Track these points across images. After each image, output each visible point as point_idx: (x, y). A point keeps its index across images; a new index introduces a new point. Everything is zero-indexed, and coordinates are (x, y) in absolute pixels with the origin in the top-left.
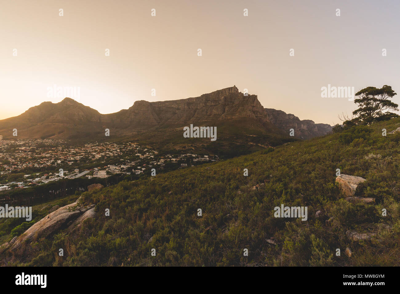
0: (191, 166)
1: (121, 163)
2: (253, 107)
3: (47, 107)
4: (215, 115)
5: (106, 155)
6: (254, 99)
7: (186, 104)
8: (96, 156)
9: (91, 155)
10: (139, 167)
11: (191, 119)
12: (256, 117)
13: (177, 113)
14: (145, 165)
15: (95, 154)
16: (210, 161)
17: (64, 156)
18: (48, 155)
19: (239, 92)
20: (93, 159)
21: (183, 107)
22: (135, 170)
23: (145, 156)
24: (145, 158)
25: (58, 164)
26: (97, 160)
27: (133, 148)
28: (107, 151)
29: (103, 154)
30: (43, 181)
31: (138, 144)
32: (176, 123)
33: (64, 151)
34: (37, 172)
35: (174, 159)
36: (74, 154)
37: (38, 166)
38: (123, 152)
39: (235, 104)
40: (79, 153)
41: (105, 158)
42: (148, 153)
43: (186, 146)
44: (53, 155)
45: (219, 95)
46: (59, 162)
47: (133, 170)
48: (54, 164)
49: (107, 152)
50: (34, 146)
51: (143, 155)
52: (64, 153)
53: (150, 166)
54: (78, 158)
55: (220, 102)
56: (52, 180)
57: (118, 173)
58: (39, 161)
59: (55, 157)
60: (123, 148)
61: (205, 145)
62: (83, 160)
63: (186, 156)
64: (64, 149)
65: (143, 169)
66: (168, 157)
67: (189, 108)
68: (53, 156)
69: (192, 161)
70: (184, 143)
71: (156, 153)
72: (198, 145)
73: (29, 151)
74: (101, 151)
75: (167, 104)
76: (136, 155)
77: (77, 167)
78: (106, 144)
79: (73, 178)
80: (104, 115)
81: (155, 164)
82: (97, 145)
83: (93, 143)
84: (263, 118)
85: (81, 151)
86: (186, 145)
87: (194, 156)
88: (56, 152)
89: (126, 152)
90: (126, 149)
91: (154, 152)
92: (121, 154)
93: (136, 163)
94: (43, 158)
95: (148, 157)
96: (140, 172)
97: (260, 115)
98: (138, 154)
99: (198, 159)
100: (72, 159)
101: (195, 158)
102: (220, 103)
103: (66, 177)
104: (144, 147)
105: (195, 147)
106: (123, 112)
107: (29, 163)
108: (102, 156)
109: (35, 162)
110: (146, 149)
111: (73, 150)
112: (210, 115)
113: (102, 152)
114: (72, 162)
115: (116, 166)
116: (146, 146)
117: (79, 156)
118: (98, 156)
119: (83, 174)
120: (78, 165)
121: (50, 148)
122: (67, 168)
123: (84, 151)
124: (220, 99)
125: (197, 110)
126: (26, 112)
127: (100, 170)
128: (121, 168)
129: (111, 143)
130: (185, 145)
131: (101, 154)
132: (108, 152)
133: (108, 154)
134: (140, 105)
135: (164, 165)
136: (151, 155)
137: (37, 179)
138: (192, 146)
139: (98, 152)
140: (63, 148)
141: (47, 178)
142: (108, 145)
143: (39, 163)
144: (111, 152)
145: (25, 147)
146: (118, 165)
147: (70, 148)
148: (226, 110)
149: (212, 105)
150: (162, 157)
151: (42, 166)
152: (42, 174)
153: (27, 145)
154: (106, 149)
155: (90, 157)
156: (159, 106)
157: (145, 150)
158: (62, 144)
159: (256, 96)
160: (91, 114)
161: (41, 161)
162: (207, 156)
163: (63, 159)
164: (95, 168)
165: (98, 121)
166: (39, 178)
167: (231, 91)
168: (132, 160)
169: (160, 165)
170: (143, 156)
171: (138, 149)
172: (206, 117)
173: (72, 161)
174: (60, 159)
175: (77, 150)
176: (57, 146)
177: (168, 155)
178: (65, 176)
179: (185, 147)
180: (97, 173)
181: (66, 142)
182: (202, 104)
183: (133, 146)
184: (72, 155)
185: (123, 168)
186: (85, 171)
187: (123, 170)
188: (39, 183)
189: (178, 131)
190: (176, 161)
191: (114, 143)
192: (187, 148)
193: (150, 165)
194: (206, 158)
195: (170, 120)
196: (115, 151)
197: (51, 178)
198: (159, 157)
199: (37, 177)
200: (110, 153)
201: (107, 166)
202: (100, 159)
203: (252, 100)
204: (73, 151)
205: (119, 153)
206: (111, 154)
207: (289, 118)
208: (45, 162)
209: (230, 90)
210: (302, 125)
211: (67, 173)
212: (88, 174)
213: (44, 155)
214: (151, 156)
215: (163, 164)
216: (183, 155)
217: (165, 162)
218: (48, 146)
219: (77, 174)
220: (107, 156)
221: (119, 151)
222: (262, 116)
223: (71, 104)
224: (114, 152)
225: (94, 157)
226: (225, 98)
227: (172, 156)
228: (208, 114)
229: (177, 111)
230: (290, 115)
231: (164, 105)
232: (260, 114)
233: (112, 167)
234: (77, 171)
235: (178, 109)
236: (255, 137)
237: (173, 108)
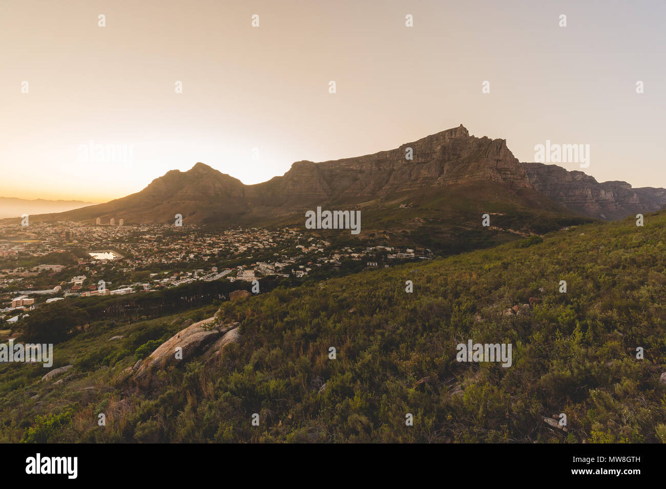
0: (384, 266)
1: (273, 260)
2: (498, 161)
3: (174, 177)
4: (425, 179)
5: (253, 247)
6: (499, 146)
7: (374, 163)
8: (239, 248)
9: (234, 246)
10: (301, 267)
11: (384, 188)
12: (504, 179)
13: (358, 179)
14: (310, 263)
15: (238, 245)
16: (416, 260)
17: (197, 248)
18: (177, 246)
19: (470, 135)
20: (236, 253)
21: (369, 168)
22: (295, 270)
23: (310, 249)
24: (310, 253)
25: (190, 260)
26: (241, 255)
27: (292, 236)
28: (254, 241)
29: (249, 245)
30: (172, 283)
31: (299, 229)
32: (359, 195)
33: (197, 241)
34: (166, 270)
35: (356, 255)
36: (210, 245)
37: (166, 262)
38: (278, 243)
39: (461, 159)
40: (217, 244)
41: (252, 252)
42: (314, 245)
43: (376, 233)
44: (183, 246)
45: (431, 144)
46: (192, 256)
47: (293, 271)
48: (186, 259)
49: (255, 243)
50: (160, 234)
51: (307, 247)
52: (197, 243)
53: (318, 265)
54: (216, 251)
55: (434, 156)
56: (184, 282)
57: (271, 274)
58: (167, 254)
59: (186, 249)
60: (277, 237)
61: (408, 231)
62: (223, 254)
63: (375, 250)
64: (198, 237)
65: (308, 269)
66: (346, 250)
67: (380, 169)
68: (184, 248)
69: (386, 257)
70: (371, 228)
71: (327, 244)
72: (395, 231)
73: (155, 241)
74: (247, 241)
75: (343, 164)
76: (297, 247)
77: (215, 264)
78: (254, 231)
79: (211, 280)
80: (249, 186)
81: (326, 262)
82: (241, 232)
83: (235, 228)
84: (519, 181)
85: (219, 241)
86: (375, 231)
87: (389, 249)
88: (188, 243)
89: (281, 243)
90: (282, 238)
91: (324, 242)
92: (275, 246)
93: (297, 260)
94: (171, 250)
95: (314, 250)
96: (303, 274)
97: (512, 176)
98: (300, 246)
99: (395, 255)
100: (208, 252)
101: (392, 253)
102: (434, 159)
103: (202, 278)
104: (308, 235)
105: (391, 235)
106: (276, 181)
107: (155, 257)
108: (248, 248)
109: (162, 256)
110: (311, 239)
111: (208, 239)
112: (417, 179)
113: (248, 243)
114: (208, 257)
115: (268, 263)
116: (312, 233)
117: (217, 248)
118: (242, 249)
119: (223, 275)
120: (216, 261)
121: (179, 237)
122: (203, 265)
123: (224, 240)
124: (434, 150)
125: (394, 173)
126: (149, 185)
127: (246, 269)
128: (275, 268)
129: (259, 229)
130: (373, 231)
131: (246, 245)
132: (257, 242)
133: (256, 245)
134: (301, 168)
135: (340, 263)
136: (319, 248)
137: (166, 280)
138: (385, 233)
139: (243, 243)
140: (196, 237)
141: (178, 279)
142: (256, 231)
143: (167, 258)
144: (261, 242)
145: (149, 236)
146: (270, 262)
147: (205, 236)
148: (445, 169)
149: (419, 162)
150: (336, 251)
151: (171, 262)
152: (172, 272)
153: (152, 232)
154: (254, 238)
155: (231, 249)
156: (331, 168)
157: (309, 240)
158: (194, 231)
159: (504, 142)
160: (230, 185)
161: (170, 254)
162: (411, 251)
163: (196, 252)
164: (238, 267)
165: (242, 196)
166: (168, 279)
167: (455, 134)
168: (291, 255)
169: (333, 264)
170: (307, 250)
171: (299, 237)
172: (409, 183)
173: (209, 255)
174: (193, 252)
175: (214, 239)
176: (188, 233)
177: (346, 248)
178: (200, 277)
179: (373, 235)
180: (242, 273)
181: (199, 228)
182: (402, 161)
183: (292, 233)
184: (208, 246)
185: (278, 267)
186: (226, 271)
187: (278, 270)
188: (168, 285)
189: (361, 208)
190: (359, 257)
191: (264, 229)
192: (377, 236)
193: (317, 263)
194: (410, 253)
195: (347, 191)
196: (266, 240)
197: (183, 279)
198: (332, 251)
199: (166, 277)
200: (259, 244)
201: (255, 263)
202: (245, 254)
203: (495, 149)
204: (208, 241)
205: (272, 244)
206: (261, 246)
207: (574, 180)
208: (175, 256)
209: (453, 133)
210: (603, 192)
211: (202, 273)
212: (229, 275)
213: (172, 246)
214: (319, 250)
215: (338, 263)
216: (371, 249)
217: (341, 259)
218: (177, 234)
219: (215, 275)
220: (255, 249)
221: (271, 240)
222: (515, 177)
223: (205, 172)
224: (265, 242)
225: (237, 250)
226: (444, 149)
227: (353, 250)
228: (412, 178)
229: (359, 176)
230: (575, 173)
231: (338, 166)
232: (511, 174)
233: (263, 266)
234: (215, 269)
235: (361, 172)
236: (502, 216)
237: (352, 170)
